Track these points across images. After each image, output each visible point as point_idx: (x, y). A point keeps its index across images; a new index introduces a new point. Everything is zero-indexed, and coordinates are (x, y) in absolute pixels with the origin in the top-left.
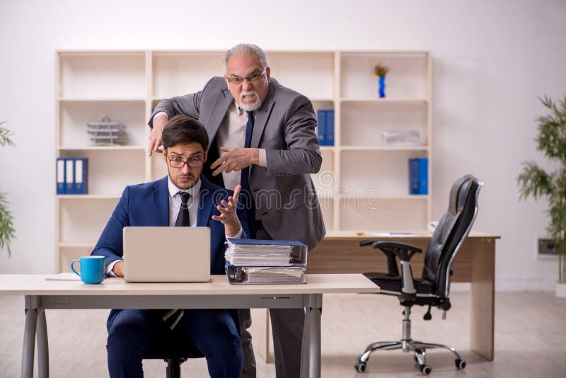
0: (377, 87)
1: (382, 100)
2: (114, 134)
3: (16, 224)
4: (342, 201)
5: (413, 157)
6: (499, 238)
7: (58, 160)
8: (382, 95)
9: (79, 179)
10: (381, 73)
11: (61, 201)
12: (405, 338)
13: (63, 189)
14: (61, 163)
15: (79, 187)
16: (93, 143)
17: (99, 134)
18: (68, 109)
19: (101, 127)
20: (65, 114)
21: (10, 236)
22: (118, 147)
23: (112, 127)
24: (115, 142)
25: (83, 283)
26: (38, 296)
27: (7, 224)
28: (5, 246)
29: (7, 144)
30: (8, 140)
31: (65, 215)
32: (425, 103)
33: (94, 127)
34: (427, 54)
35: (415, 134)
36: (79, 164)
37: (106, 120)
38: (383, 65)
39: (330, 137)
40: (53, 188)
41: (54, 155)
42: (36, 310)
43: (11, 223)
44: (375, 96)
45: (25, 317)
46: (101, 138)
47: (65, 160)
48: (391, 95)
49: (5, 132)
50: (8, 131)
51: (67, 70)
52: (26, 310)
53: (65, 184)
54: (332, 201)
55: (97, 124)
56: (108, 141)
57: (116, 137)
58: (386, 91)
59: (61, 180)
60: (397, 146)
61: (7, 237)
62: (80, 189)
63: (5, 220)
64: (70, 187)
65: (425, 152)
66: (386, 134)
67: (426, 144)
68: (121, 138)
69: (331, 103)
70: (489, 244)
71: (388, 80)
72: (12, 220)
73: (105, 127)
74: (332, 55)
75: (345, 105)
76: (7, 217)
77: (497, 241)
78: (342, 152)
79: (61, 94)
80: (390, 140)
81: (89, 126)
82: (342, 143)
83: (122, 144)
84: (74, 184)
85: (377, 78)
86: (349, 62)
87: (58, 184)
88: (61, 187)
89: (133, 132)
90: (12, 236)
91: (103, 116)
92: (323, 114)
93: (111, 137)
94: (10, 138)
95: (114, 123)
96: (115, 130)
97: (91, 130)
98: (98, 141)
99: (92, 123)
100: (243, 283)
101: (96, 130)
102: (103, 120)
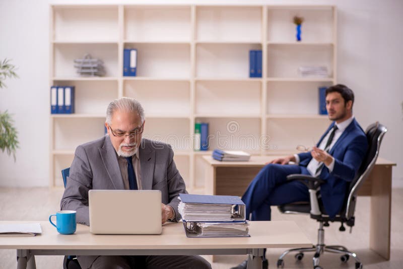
0: (295, 32)
1: (299, 43)
2: (94, 68)
3: (20, 138)
4: (269, 120)
5: (322, 86)
6: (395, 165)
7: (52, 88)
8: (299, 39)
9: (68, 103)
10: (298, 22)
11: (54, 119)
12: (320, 243)
13: (56, 110)
14: (54, 90)
15: (68, 109)
16: (79, 75)
17: (83, 68)
18: (60, 49)
19: (84, 63)
20: (58, 54)
21: (15, 147)
22: (97, 78)
23: (93, 63)
24: (96, 74)
26: (27, 250)
27: (13, 138)
28: (12, 154)
29: (13, 76)
30: (14, 74)
31: (57, 128)
32: (332, 46)
33: (79, 63)
34: (333, 8)
35: (324, 69)
36: (68, 91)
37: (88, 57)
38: (300, 16)
39: (259, 71)
40: (49, 110)
41: (49, 84)
42: (26, 257)
43: (16, 137)
44: (293, 40)
45: (17, 262)
46: (85, 71)
47: (58, 88)
48: (306, 39)
49: (11, 67)
50: (14, 67)
51: (58, 19)
52: (18, 258)
53: (57, 106)
54: (260, 120)
55: (81, 60)
56: (89, 74)
57: (96, 71)
58: (302, 36)
59: (54, 103)
60: (310, 78)
61: (13, 147)
62: (68, 110)
63: (11, 134)
64: (61, 108)
66: (302, 69)
67: (332, 77)
68: (100, 71)
69: (260, 45)
70: (387, 170)
71: (304, 27)
72: (17, 135)
73: (88, 63)
74: (261, 8)
75: (271, 47)
76: (13, 133)
77: (394, 168)
78: (269, 83)
79: (54, 37)
80: (305, 73)
81: (75, 62)
82: (269, 76)
83: (100, 76)
84: (64, 106)
85: (295, 26)
86: (273, 13)
87: (52, 107)
88: (54, 108)
90: (17, 147)
91: (86, 55)
92: (254, 54)
93: (92, 71)
94: (15, 72)
95: (95, 60)
96: (95, 65)
97: (77, 65)
98: (82, 74)
99: (78, 60)
100: (198, 236)
101: (81, 65)
102: (86, 58)
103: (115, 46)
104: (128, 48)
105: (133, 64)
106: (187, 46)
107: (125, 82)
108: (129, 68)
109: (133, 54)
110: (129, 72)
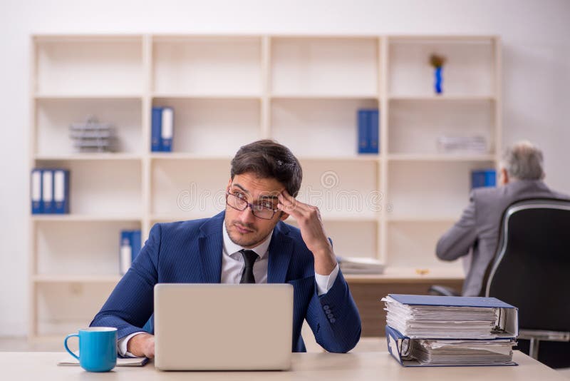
0: (432, 80)
1: (439, 97)
2: (103, 139)
4: (391, 224)
5: (476, 168)
7: (33, 171)
8: (439, 89)
9: (59, 196)
10: (437, 63)
11: (37, 224)
13: (40, 208)
14: (37, 176)
15: (59, 205)
17: (84, 139)
18: (44, 106)
19: (87, 130)
20: (43, 119)
22: (109, 156)
23: (101, 130)
24: (105, 149)
25: (84, 370)
32: (492, 102)
33: (79, 130)
34: (493, 41)
35: (481, 140)
36: (60, 177)
37: (93, 120)
38: (441, 53)
40: (27, 208)
41: (27, 165)
44: (430, 93)
46: (88, 144)
47: (42, 172)
48: (450, 91)
51: (44, 58)
53: (42, 202)
55: (83, 126)
56: (94, 149)
57: (105, 143)
58: (445, 86)
59: (37, 197)
60: (458, 155)
62: (60, 207)
64: (47, 206)
65: (492, 163)
66: (445, 140)
67: (493, 151)
68: (111, 144)
69: (375, 101)
71: (447, 72)
73: (92, 130)
74: (375, 41)
75: (393, 103)
78: (391, 164)
79: (36, 88)
80: (450, 147)
81: (72, 129)
82: (391, 150)
83: (113, 151)
84: (53, 202)
85: (431, 71)
86: (398, 49)
87: (33, 202)
88: (37, 205)
89: (127, 137)
91: (89, 116)
92: (365, 115)
93: (99, 143)
95: (103, 126)
96: (105, 134)
97: (75, 134)
98: (84, 149)
99: (76, 125)
100: (422, 364)
101: (80, 134)
102: (90, 121)
103: (136, 103)
104: (158, 106)
105: (167, 132)
106: (255, 103)
107: (154, 162)
108: (161, 140)
109: (167, 116)
110: (160, 145)
